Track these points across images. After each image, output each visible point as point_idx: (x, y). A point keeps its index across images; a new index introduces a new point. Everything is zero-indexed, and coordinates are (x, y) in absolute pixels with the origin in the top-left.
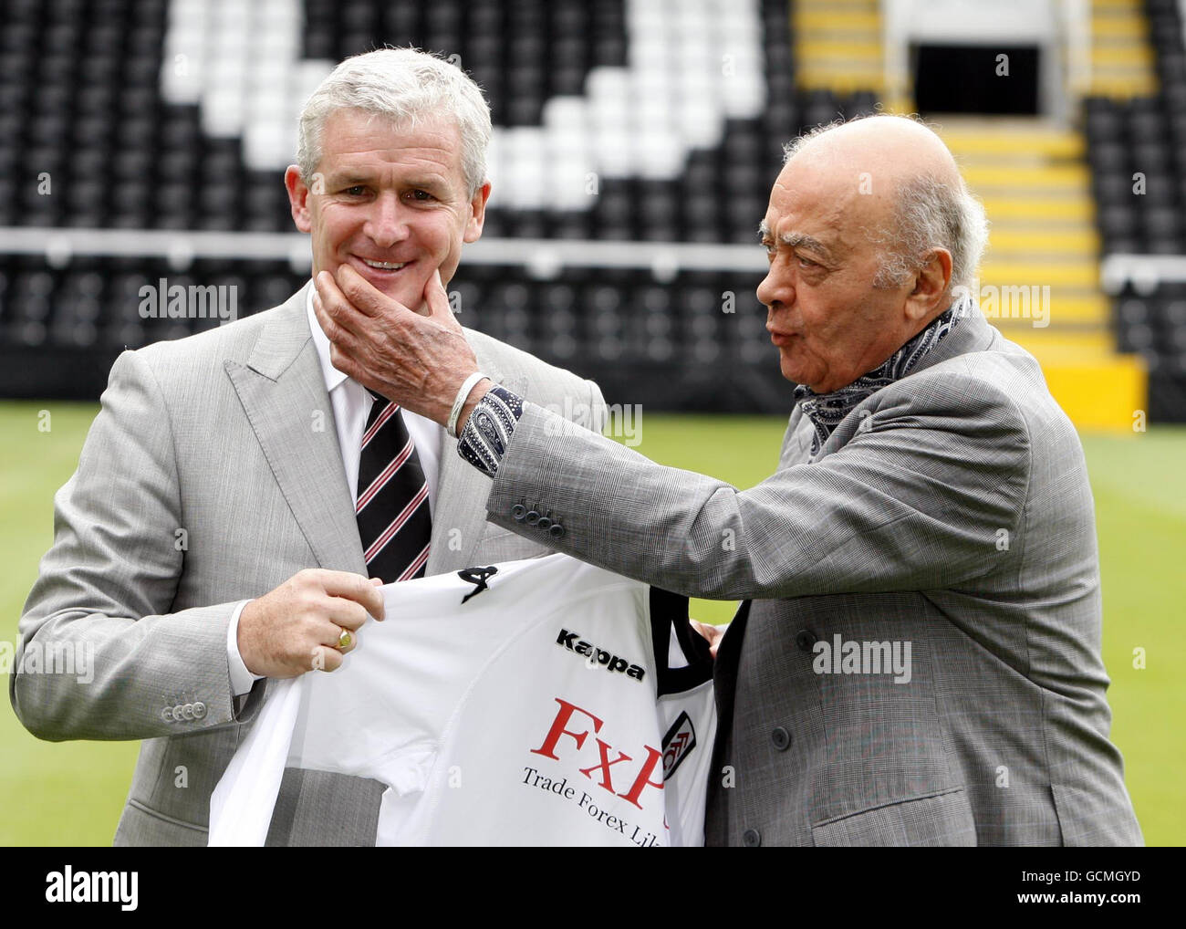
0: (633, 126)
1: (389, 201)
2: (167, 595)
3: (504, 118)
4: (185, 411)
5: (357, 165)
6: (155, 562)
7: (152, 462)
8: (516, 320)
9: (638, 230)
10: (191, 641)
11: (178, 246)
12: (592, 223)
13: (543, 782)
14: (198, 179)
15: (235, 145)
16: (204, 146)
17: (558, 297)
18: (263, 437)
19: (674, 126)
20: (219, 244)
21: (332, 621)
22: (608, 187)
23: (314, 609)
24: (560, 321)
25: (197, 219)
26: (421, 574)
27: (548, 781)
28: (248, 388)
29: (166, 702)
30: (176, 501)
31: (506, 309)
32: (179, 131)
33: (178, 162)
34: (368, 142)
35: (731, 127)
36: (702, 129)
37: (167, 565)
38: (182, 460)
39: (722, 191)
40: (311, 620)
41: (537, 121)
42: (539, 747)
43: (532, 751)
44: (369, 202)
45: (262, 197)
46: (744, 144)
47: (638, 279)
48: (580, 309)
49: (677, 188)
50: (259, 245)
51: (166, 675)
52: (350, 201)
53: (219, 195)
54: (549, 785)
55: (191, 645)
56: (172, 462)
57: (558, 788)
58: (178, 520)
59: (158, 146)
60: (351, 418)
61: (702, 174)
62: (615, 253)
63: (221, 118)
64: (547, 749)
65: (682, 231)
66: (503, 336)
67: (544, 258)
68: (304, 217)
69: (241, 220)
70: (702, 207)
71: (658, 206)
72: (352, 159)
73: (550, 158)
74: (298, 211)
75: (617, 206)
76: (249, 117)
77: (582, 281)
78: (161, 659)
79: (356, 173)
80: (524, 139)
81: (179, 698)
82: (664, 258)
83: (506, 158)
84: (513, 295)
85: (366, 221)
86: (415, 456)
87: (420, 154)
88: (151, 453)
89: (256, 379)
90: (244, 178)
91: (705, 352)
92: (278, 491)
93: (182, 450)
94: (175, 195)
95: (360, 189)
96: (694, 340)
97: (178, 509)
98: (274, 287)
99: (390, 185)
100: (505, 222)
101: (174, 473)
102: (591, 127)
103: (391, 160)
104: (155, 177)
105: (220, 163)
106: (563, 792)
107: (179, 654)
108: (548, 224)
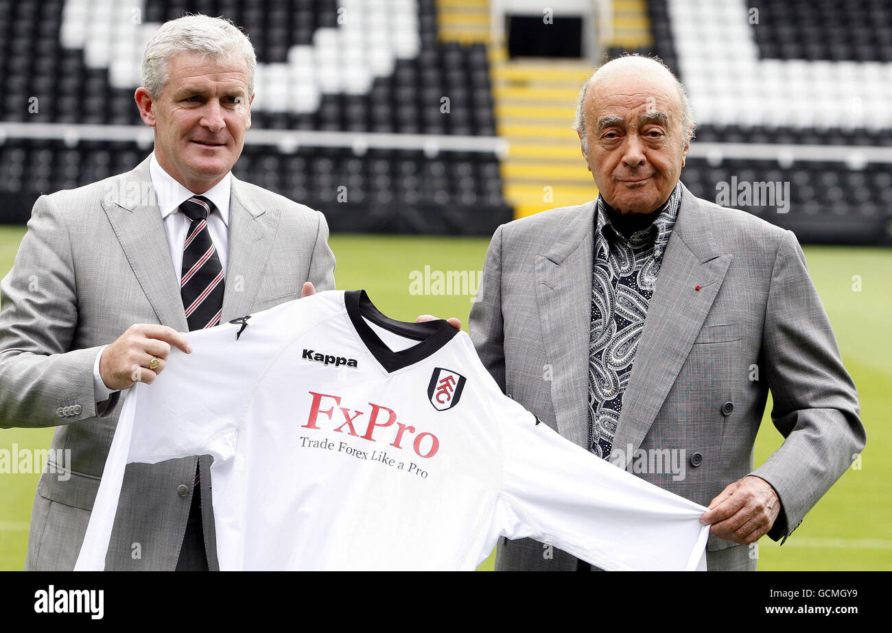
0: (341, 64)
1: (215, 104)
2: (69, 338)
3: (264, 57)
4: (77, 229)
5: (196, 84)
6: (62, 319)
7: (58, 259)
8: (271, 177)
9: (344, 124)
10: (75, 368)
11: (70, 133)
12: (316, 121)
13: (313, 443)
14: (82, 93)
15: (105, 73)
16: (86, 73)
17: (296, 164)
18: (124, 243)
19: (366, 63)
20: (94, 132)
21: (148, 353)
22: (325, 99)
23: (135, 345)
24: (297, 179)
25: (81, 117)
26: (218, 324)
27: (316, 443)
28: (115, 216)
29: (59, 404)
30: (72, 281)
31: (265, 171)
32: (71, 64)
33: (70, 83)
34: (202, 70)
35: (399, 64)
36: (382, 65)
37: (68, 320)
38: (76, 257)
39: (394, 102)
40: (132, 352)
41: (284, 59)
42: (306, 424)
43: (302, 426)
44: (201, 106)
45: (120, 104)
46: (407, 74)
47: (343, 154)
48: (309, 171)
49: (367, 100)
50: (118, 133)
51: (59, 389)
52: (190, 106)
53: (95, 103)
54: (317, 445)
55: (74, 371)
56: (70, 259)
57: (323, 445)
58: (74, 294)
59: (59, 73)
60: (177, 231)
61: (382, 92)
62: (330, 139)
63: (96, 57)
64: (311, 423)
65: (370, 125)
66: (265, 186)
67: (288, 141)
68: (150, 118)
69: (108, 118)
70: (382, 111)
71: (356, 111)
72: (192, 80)
73: (292, 82)
74: (145, 115)
75: (331, 110)
76: (113, 56)
77: (311, 155)
78: (57, 379)
79: (195, 88)
80: (276, 70)
81: (66, 402)
82: (359, 141)
83: (266, 82)
84: (270, 163)
85: (202, 117)
86: (215, 255)
87: (232, 76)
88: (57, 253)
89: (120, 210)
90: (110, 92)
91: (383, 197)
92: (134, 276)
93: (76, 252)
94: (68, 103)
95: (198, 98)
96: (377, 190)
97: (75, 287)
98: (127, 158)
99: (217, 94)
100: (264, 119)
101: (72, 265)
102: (316, 64)
103: (217, 80)
104: (56, 92)
105: (95, 84)
106: (327, 447)
107: (67, 376)
108: (291, 121)
